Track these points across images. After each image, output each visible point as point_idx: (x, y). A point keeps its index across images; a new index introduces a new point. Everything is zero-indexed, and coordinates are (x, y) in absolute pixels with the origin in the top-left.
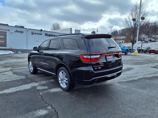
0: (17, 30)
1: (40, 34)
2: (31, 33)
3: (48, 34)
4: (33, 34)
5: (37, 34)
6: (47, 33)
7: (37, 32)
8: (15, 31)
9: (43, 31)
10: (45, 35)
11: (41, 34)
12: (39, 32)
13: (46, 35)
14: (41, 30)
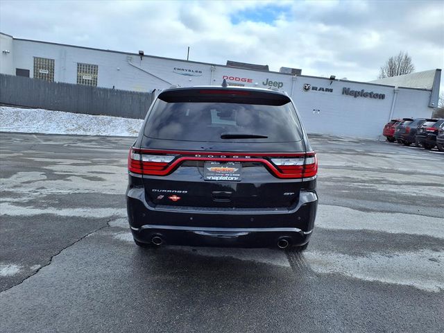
0: (267, 80)
1: (327, 90)
2: (302, 87)
3: (351, 90)
4: (308, 89)
5: (319, 90)
6: (347, 87)
7: (319, 85)
8: (263, 83)
9: (337, 80)
10: (343, 93)
11: (331, 91)
12: (326, 85)
13: (346, 92)
14: (332, 78)
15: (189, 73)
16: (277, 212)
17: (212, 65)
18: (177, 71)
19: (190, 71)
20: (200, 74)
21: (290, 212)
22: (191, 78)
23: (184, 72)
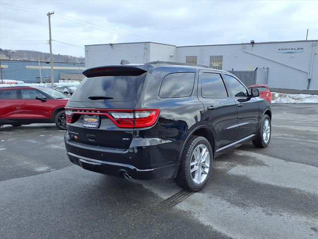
15: (292, 51)
16: (117, 151)
17: (313, 41)
18: (281, 51)
19: (292, 49)
20: (302, 50)
21: (124, 152)
22: (293, 55)
23: (288, 51)
